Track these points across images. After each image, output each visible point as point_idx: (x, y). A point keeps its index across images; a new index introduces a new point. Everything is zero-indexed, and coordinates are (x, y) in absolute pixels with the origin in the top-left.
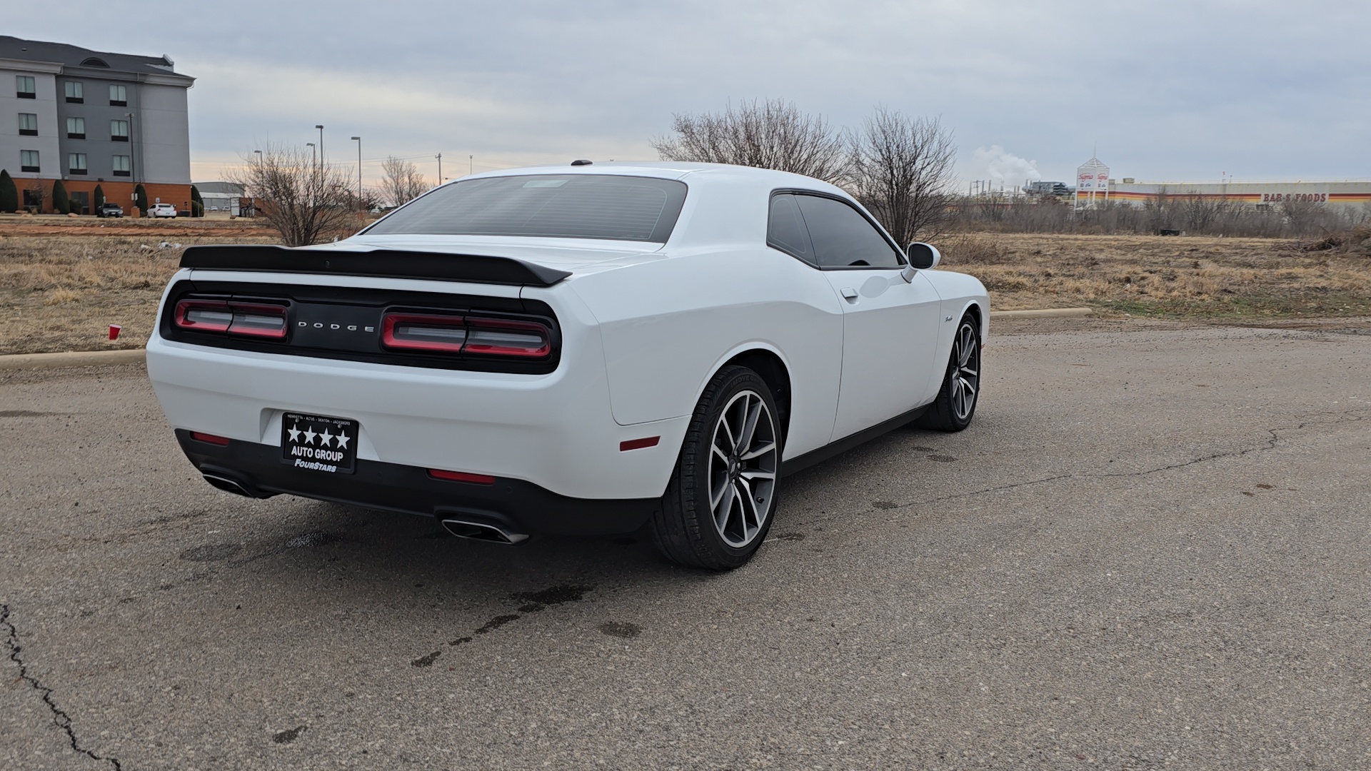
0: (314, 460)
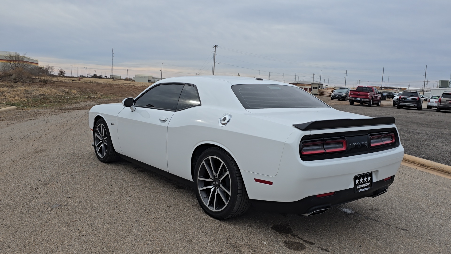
0: (363, 188)
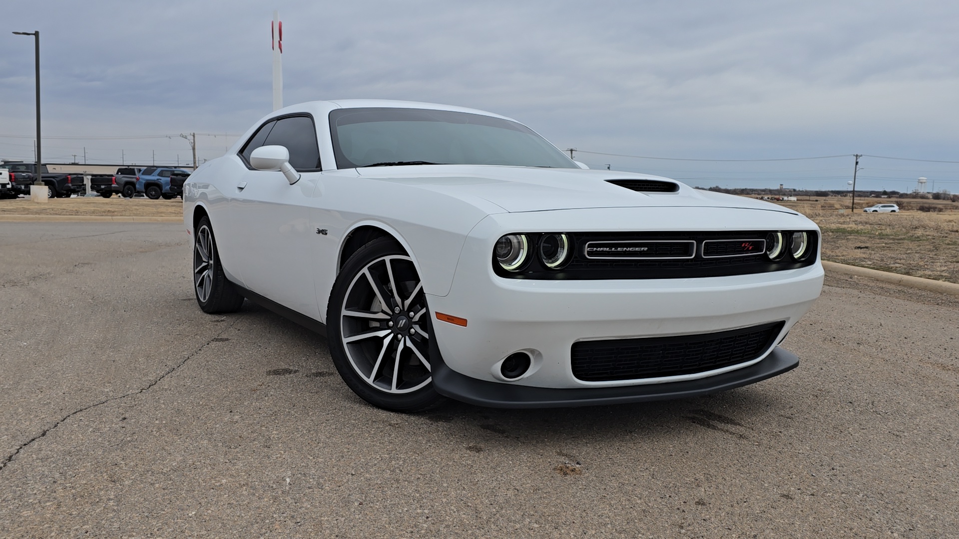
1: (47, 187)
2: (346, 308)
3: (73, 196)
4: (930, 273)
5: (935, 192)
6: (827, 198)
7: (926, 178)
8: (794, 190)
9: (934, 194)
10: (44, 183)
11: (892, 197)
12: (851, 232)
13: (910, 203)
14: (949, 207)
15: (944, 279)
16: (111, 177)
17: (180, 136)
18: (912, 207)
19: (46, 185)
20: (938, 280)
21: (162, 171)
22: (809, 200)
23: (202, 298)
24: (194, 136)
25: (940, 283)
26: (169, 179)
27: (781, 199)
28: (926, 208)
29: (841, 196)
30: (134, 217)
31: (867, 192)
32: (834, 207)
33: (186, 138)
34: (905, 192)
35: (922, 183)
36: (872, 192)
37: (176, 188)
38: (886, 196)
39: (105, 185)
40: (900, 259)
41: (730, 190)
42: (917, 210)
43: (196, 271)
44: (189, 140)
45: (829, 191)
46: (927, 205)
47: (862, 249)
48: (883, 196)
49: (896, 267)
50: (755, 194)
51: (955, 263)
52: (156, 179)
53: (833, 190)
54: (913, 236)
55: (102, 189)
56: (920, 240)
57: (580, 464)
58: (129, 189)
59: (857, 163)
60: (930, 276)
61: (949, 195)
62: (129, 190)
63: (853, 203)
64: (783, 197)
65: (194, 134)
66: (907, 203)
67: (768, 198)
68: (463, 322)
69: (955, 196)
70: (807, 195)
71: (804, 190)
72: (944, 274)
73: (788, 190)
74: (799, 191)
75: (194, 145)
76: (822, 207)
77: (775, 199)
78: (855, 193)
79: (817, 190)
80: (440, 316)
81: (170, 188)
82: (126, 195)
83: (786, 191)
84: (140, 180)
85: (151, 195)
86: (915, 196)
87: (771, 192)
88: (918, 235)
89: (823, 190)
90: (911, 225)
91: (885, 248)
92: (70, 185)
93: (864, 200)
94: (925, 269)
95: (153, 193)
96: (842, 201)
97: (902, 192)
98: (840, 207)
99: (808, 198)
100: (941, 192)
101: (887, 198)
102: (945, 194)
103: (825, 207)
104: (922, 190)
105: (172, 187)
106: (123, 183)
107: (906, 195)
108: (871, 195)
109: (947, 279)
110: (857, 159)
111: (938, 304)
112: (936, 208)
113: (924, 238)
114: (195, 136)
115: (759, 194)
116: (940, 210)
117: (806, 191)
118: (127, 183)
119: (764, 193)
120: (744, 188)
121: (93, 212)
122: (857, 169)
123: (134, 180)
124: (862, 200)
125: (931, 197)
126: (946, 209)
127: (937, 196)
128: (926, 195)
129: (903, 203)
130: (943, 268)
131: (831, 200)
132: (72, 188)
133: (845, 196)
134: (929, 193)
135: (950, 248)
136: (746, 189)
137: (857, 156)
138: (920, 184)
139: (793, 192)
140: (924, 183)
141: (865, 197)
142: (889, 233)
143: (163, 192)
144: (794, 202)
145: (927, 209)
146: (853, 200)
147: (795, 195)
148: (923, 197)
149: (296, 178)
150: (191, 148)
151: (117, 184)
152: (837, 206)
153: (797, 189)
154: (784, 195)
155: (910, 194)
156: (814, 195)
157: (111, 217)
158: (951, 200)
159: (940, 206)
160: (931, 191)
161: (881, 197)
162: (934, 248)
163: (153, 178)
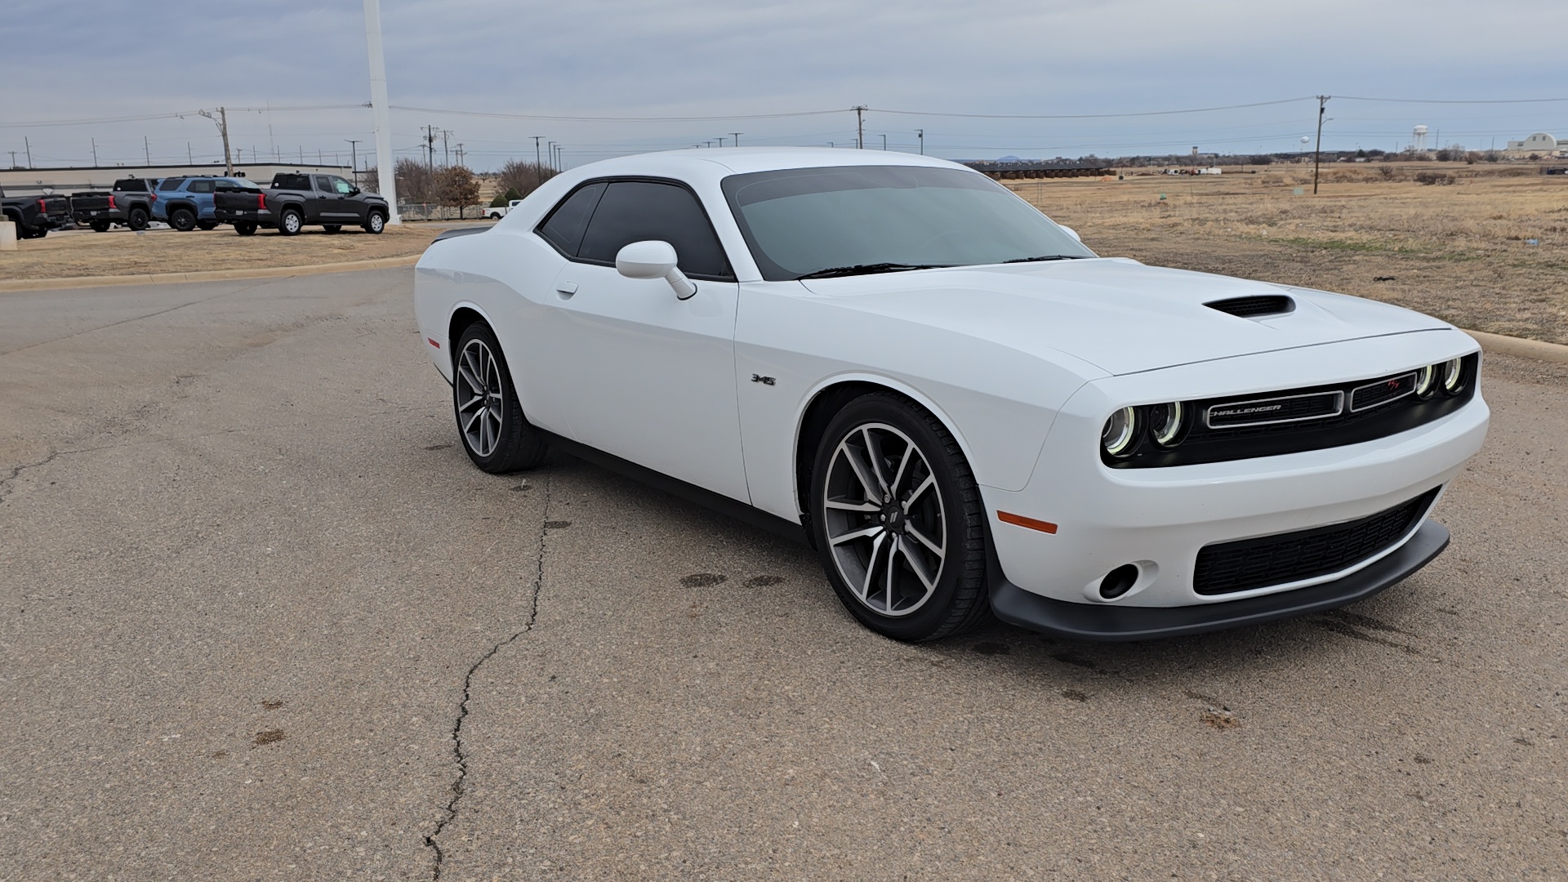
1: (14, 223)
2: (828, 498)
3: (50, 233)
4: (1507, 325)
5: (1440, 148)
6: (1270, 166)
7: (1426, 127)
8: (1217, 156)
9: (1440, 152)
10: (6, 216)
11: (1372, 160)
12: (1358, 248)
13: (1402, 169)
14: (1464, 174)
15: (1534, 337)
16: (106, 197)
17: (200, 114)
18: (1406, 176)
19: (10, 220)
20: (1526, 338)
21: (194, 181)
22: (1242, 172)
23: (479, 451)
24: (223, 112)
25: (1529, 342)
26: (211, 196)
27: (1197, 172)
28: (1429, 177)
29: (1291, 162)
30: (187, 274)
31: (1333, 154)
32: (1282, 182)
33: (210, 117)
34: (1394, 151)
35: (1419, 134)
36: (1341, 154)
37: (225, 212)
38: (1362, 159)
39: (97, 210)
40: (1454, 300)
41: (1113, 160)
42: (1415, 180)
43: (461, 409)
44: (215, 120)
45: (1271, 155)
46: (1429, 172)
47: (1387, 282)
48: (1358, 160)
49: (1453, 316)
50: (1154, 165)
51: (1538, 303)
52: (185, 197)
53: (1279, 152)
54: (1454, 251)
55: (93, 218)
56: (1467, 259)
57: (1229, 711)
58: (138, 215)
59: (1322, 110)
60: (1511, 331)
61: (1463, 152)
62: (138, 217)
63: (1317, 175)
64: (1199, 168)
65: (222, 108)
66: (1397, 169)
67: (1176, 172)
68: (1051, 528)
69: (1471, 153)
70: (1237, 164)
71: (1231, 154)
72: (1530, 326)
73: (1206, 156)
74: (1224, 156)
75: (225, 128)
76: (1263, 182)
77: (1186, 172)
78: (1318, 157)
79: (1253, 153)
80: (1003, 516)
81: (215, 212)
82: (135, 225)
83: (1203, 159)
84: (158, 199)
85: (180, 223)
86: (1409, 156)
87: (1179, 160)
88: (1461, 249)
89: (1263, 153)
90: (1444, 230)
91: (1421, 278)
92: (45, 215)
93: (1329, 168)
94: (1498, 318)
95: (183, 220)
96: (1295, 172)
97: (1387, 151)
98: (1293, 182)
99: (1239, 168)
100: (1451, 148)
101: (1365, 161)
102: (1456, 151)
103: (1268, 182)
104: (1421, 146)
105: (219, 210)
106: (127, 205)
107: (1395, 155)
108: (1338, 158)
109: (1541, 335)
110: (1322, 104)
111: (1538, 382)
112: (1445, 176)
113: (1473, 255)
114: (225, 112)
115: (1159, 165)
116: (1451, 181)
117: (1235, 157)
118: (134, 205)
119: (1167, 163)
120: (1135, 156)
121: (113, 268)
122: (1323, 120)
123: (146, 199)
124: (1326, 168)
125: (1434, 157)
126: (1460, 177)
127: (1444, 156)
128: (1427, 155)
129: (1391, 171)
130: (1527, 315)
131: (1278, 170)
132: (49, 220)
133: (1298, 162)
134: (1430, 150)
135: (1520, 274)
136: (1138, 158)
137: (1322, 98)
138: (1417, 137)
139: (1215, 160)
140: (1424, 134)
141: (1330, 162)
142: (1414, 247)
143: (199, 217)
144: (1217, 176)
145: (1430, 180)
146: (1317, 168)
147: (1219, 164)
148: (1422, 158)
149: (692, 291)
150: (220, 134)
151: (118, 208)
152: (1288, 180)
153: (1221, 154)
154: (1200, 164)
155: (1401, 154)
156: (1248, 163)
157: (148, 276)
158: (1467, 161)
159: (1450, 173)
160: (1433, 147)
161: (1354, 161)
162: (1496, 275)
163: (179, 194)
